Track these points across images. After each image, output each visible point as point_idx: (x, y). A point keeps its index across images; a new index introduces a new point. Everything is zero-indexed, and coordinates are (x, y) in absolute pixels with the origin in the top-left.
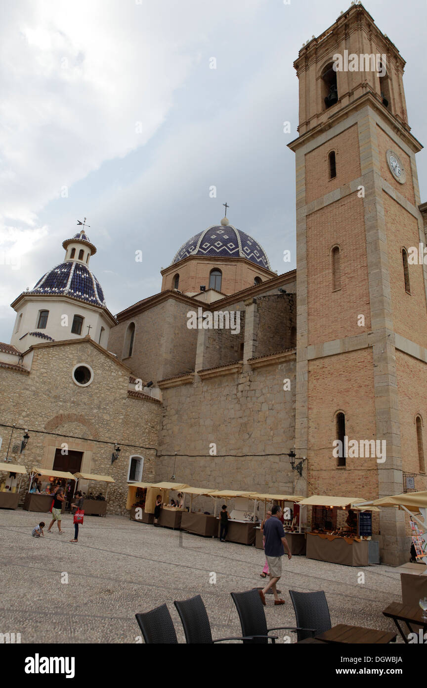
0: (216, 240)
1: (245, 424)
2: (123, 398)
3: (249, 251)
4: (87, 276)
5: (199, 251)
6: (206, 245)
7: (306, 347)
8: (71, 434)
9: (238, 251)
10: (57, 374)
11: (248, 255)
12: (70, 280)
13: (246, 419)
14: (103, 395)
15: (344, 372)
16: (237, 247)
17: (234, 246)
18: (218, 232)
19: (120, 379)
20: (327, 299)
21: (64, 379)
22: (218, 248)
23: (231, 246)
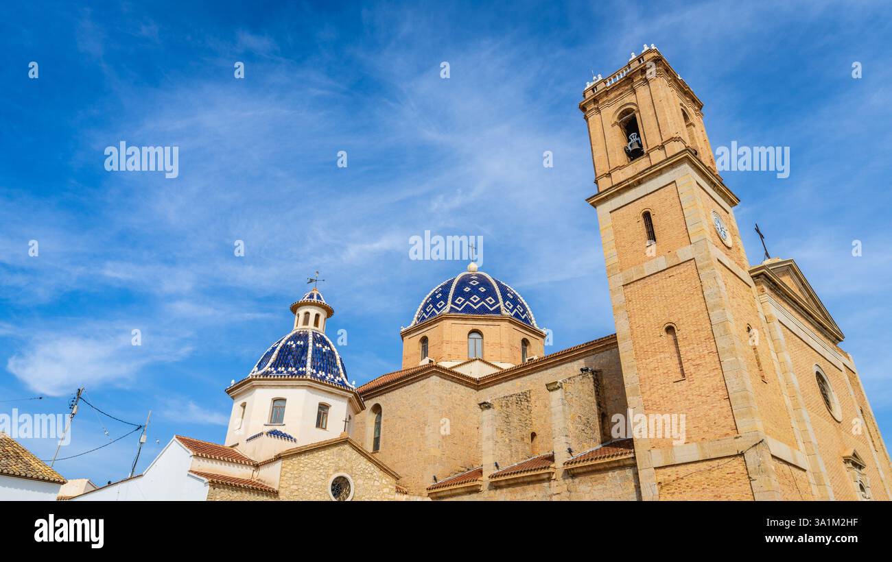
0: (470, 294)
4: (329, 349)
5: (451, 308)
6: (460, 300)
12: (310, 356)
17: (494, 301)
18: (471, 283)
22: (475, 304)
23: (490, 300)
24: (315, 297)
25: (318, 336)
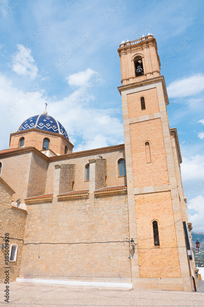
0: (46, 122)
1: (93, 226)
3: (63, 131)
6: (41, 124)
7: (133, 188)
9: (58, 130)
11: (62, 133)
13: (93, 223)
15: (155, 201)
16: (57, 128)
18: (47, 118)
20: (144, 166)
22: (48, 127)
23: (55, 127)
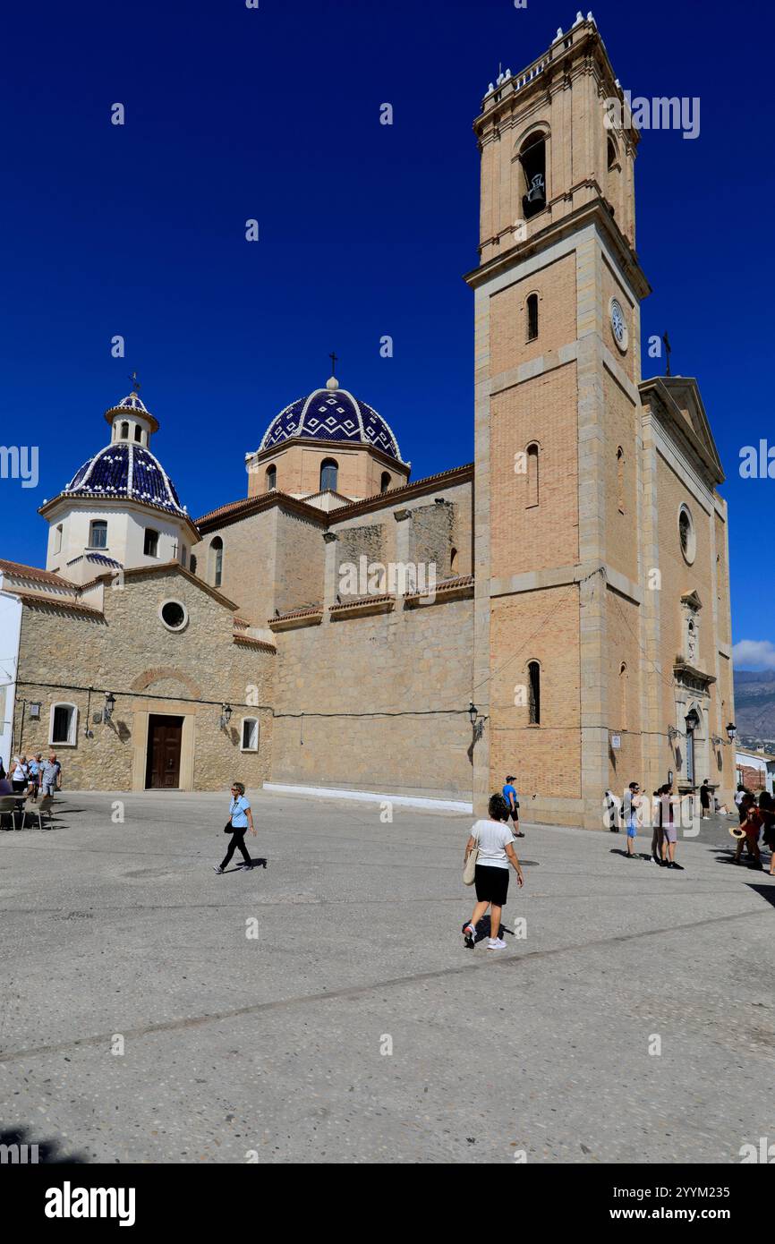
0: (325, 415)
2: (228, 644)
3: (374, 433)
4: (154, 468)
5: (303, 431)
6: (313, 422)
8: (166, 695)
9: (359, 432)
10: (139, 614)
11: (373, 438)
12: (130, 474)
14: (201, 641)
16: (357, 426)
17: (353, 425)
18: (328, 402)
19: (222, 619)
21: (149, 622)
22: (331, 428)
23: (349, 424)
24: (134, 403)
25: (141, 452)
